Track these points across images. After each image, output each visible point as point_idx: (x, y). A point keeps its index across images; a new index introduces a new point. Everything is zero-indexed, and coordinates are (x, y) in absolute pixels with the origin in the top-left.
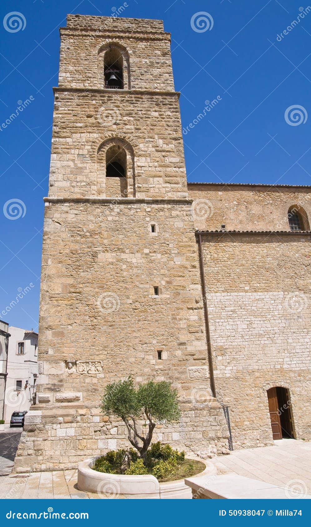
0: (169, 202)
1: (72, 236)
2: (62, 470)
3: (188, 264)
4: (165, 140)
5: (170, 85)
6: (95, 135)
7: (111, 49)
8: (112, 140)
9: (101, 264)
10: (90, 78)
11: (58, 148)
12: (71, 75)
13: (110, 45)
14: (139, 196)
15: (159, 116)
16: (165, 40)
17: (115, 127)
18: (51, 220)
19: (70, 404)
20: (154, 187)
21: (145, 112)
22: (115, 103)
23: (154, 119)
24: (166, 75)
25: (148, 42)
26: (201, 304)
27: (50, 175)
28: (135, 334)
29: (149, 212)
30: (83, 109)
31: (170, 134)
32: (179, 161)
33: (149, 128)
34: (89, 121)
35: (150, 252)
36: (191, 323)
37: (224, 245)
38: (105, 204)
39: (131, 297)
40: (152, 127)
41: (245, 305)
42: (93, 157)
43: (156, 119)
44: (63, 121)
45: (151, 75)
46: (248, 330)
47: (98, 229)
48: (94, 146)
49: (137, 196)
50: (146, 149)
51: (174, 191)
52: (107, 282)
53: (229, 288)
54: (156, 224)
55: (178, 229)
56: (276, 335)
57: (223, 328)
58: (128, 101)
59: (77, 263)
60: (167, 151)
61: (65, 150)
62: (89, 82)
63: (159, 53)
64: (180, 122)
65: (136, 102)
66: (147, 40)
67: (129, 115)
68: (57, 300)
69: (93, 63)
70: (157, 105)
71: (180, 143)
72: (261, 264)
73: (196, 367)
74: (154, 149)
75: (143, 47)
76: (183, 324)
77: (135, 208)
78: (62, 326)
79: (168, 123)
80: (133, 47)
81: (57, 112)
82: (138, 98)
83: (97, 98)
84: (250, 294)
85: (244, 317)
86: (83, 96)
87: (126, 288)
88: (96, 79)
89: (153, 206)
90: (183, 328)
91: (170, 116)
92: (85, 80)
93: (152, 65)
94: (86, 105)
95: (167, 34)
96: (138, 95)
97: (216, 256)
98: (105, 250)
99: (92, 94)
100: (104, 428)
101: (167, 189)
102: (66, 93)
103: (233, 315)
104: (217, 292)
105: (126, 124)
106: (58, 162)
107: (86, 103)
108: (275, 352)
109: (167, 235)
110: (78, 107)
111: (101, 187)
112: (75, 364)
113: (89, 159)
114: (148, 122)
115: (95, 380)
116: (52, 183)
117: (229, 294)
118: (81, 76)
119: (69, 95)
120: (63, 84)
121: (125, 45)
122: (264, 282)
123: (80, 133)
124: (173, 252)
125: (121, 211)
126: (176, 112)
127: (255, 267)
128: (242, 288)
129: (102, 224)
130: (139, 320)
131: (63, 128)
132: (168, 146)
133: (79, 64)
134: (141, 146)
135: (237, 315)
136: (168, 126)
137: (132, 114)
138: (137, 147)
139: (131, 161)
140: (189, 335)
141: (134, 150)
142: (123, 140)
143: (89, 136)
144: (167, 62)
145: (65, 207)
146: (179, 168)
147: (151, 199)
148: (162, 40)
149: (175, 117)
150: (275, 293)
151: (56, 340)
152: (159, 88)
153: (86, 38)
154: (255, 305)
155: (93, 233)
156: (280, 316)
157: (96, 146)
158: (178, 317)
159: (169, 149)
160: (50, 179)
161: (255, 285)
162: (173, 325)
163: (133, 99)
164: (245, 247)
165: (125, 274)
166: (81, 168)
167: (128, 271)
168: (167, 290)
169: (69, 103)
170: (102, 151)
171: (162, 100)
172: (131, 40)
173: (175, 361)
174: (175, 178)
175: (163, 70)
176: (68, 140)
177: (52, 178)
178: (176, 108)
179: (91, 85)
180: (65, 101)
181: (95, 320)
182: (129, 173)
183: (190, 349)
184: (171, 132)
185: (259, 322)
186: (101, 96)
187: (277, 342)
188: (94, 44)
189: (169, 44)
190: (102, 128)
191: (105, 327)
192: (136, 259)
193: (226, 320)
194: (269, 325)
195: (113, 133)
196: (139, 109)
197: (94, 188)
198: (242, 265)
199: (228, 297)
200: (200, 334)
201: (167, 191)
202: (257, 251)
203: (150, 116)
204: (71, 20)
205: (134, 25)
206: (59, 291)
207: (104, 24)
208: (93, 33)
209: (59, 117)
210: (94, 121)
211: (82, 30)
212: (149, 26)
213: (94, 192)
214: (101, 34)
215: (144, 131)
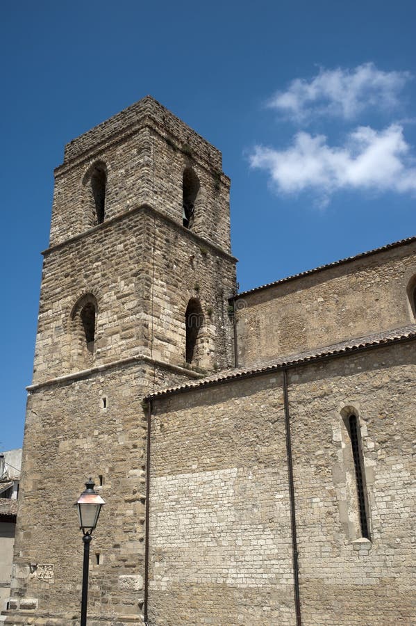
1: (43, 426)
4: (127, 280)
6: (69, 298)
8: (83, 298)
9: (61, 454)
10: (74, 223)
11: (41, 325)
12: (59, 226)
13: (94, 167)
14: (98, 364)
15: (123, 249)
16: (142, 128)
17: (85, 280)
18: (30, 411)
19: (26, 611)
20: (110, 349)
21: (111, 249)
22: (88, 248)
23: (119, 254)
25: (126, 142)
27: (35, 359)
29: (103, 382)
30: (63, 269)
31: (131, 270)
32: (137, 304)
33: (114, 270)
34: (66, 282)
35: (99, 434)
36: (126, 519)
38: (69, 383)
41: (190, 491)
42: (66, 327)
44: (47, 290)
45: (125, 189)
46: (190, 526)
47: (61, 413)
48: (68, 312)
49: (95, 366)
50: (108, 299)
51: (128, 348)
52: (64, 474)
53: (176, 468)
54: (107, 397)
55: (126, 398)
56: (223, 534)
57: (165, 524)
58: (98, 240)
59: (45, 456)
60: (127, 295)
61: (47, 325)
62: (72, 229)
63: (135, 152)
65: (105, 238)
66: (125, 139)
67: (98, 259)
70: (123, 233)
72: (214, 429)
73: (127, 576)
74: (115, 297)
75: (121, 151)
76: (119, 521)
77: (91, 382)
78: (30, 527)
79: (131, 254)
80: (113, 157)
81: (44, 281)
83: (74, 249)
84: (198, 474)
85: (187, 508)
86: (64, 252)
89: (106, 374)
90: (119, 527)
91: (134, 242)
92: (69, 228)
93: (127, 174)
94: (65, 262)
97: (166, 425)
98: (65, 437)
99: (71, 246)
103: (176, 506)
104: (162, 476)
105: (95, 273)
106: (41, 341)
107: (65, 260)
108: (219, 558)
109: (115, 409)
110: (59, 267)
112: (35, 567)
113: (63, 330)
114: (114, 262)
115: (47, 586)
116: (35, 367)
117: (174, 477)
118: (66, 225)
119: (53, 256)
120: (52, 242)
121: (105, 160)
122: (215, 455)
123: (58, 300)
124: (118, 429)
125: (80, 388)
126: (140, 234)
127: (207, 434)
128: (190, 468)
129: (65, 407)
131: (46, 299)
132: (128, 288)
133: (66, 209)
134: (105, 297)
135: (180, 506)
136: (131, 258)
137: (100, 257)
138: (101, 300)
140: (124, 534)
142: (91, 295)
143: (64, 302)
145: (41, 394)
146: (136, 314)
147: (105, 365)
149: (139, 241)
150: (227, 471)
151: (25, 542)
152: (130, 205)
153: (74, 170)
154: (202, 490)
156: (230, 504)
158: (116, 512)
159: (129, 291)
161: (205, 461)
162: (111, 522)
163: (103, 235)
165: (78, 463)
166: (57, 343)
167: (80, 459)
168: (110, 480)
170: (76, 315)
171: (129, 223)
172: (111, 148)
173: (109, 567)
174: (131, 330)
176: (50, 312)
177: (36, 362)
178: (141, 229)
179: (73, 232)
180: (50, 264)
181: (53, 519)
182: (95, 336)
183: (123, 552)
185: (203, 516)
187: (224, 543)
188: (80, 174)
190: (76, 287)
191: (59, 526)
192: (86, 444)
193: (168, 514)
195: (84, 289)
196: (107, 246)
197: (65, 364)
198: (193, 434)
199: (173, 482)
200: (133, 534)
201: (122, 351)
202: (212, 411)
203: (115, 252)
204: (67, 151)
205: (120, 122)
206: (31, 488)
207: (94, 138)
208: (78, 161)
209: (44, 287)
210: (70, 280)
211: (70, 163)
212: (135, 113)
213: (64, 370)
214: (86, 157)
215: (109, 275)
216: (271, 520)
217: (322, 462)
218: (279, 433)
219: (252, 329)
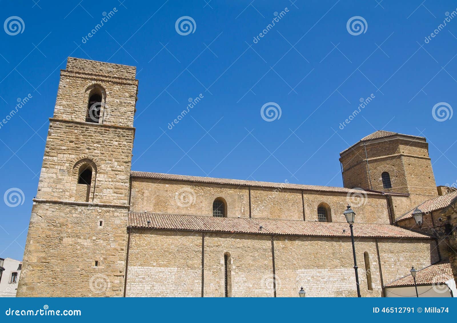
0: (114, 207)
1: (48, 226)
3: (119, 248)
4: (119, 163)
5: (131, 120)
6: (73, 156)
7: (95, 89)
8: (84, 160)
9: (64, 245)
10: (76, 111)
11: (47, 164)
12: (63, 108)
13: (95, 85)
14: (96, 201)
15: (118, 145)
16: (134, 85)
17: (87, 150)
18: (36, 214)
20: (106, 196)
21: (109, 141)
22: (90, 133)
23: (114, 146)
24: (129, 112)
25: (122, 85)
26: (124, 274)
27: (39, 183)
28: (79, 290)
29: (100, 212)
30: (68, 136)
31: (123, 159)
32: (126, 178)
33: (110, 153)
34: (71, 145)
35: (96, 239)
36: (115, 285)
37: (145, 236)
38: (73, 206)
39: (80, 267)
40: (112, 153)
41: (152, 275)
42: (69, 172)
43: (116, 147)
44: (53, 144)
45: (119, 112)
46: (151, 290)
47: (65, 222)
48: (71, 164)
49: (94, 201)
50: (105, 168)
51: (118, 199)
52: (67, 257)
53: (143, 263)
54: (103, 221)
55: (117, 225)
57: (135, 288)
58: (99, 132)
59: (49, 244)
60: (119, 171)
61: (52, 165)
62: (75, 114)
63: (127, 95)
64: (132, 150)
65: (104, 133)
67: (97, 143)
68: (33, 267)
69: (80, 100)
70: (119, 136)
71: (128, 165)
72: (166, 249)
74: (110, 169)
75: (117, 89)
77: (91, 209)
78: (34, 284)
79: (123, 150)
80: (111, 89)
81: (50, 137)
82: (106, 130)
83: (78, 129)
84: (156, 268)
85: (150, 282)
86: (69, 126)
87: (78, 261)
88: (80, 113)
89: (103, 208)
91: (125, 145)
92: (73, 113)
93: (121, 104)
94: (70, 133)
95: (136, 80)
96: (107, 128)
97: (139, 242)
98: (69, 236)
99: (76, 125)
101: (114, 198)
102: (58, 123)
103: (142, 281)
104: (135, 266)
105: (95, 150)
106: (46, 174)
107: (70, 132)
109: (109, 228)
110: (65, 134)
111: (72, 193)
113: (66, 173)
114: (110, 149)
116: (40, 188)
117: (142, 267)
118: (70, 110)
119: (60, 125)
120: (57, 115)
121: (105, 87)
122: (166, 261)
123: (63, 154)
124: (111, 239)
125: (82, 211)
126: (130, 143)
127: (162, 251)
128: (152, 264)
129: (69, 219)
130: (83, 282)
131: (52, 149)
132: (120, 167)
133: (70, 100)
134: (103, 166)
135: (145, 281)
136: (123, 152)
137: (100, 142)
138: (100, 167)
139: (95, 176)
140: (112, 292)
141: (98, 169)
142: (91, 161)
143: (69, 157)
144: (132, 102)
145: (46, 206)
146: (125, 183)
147: (102, 204)
148: (132, 85)
149: (129, 146)
150: (172, 268)
151: (29, 292)
152: (122, 123)
153: (79, 79)
154: (158, 275)
155: (62, 225)
156: (173, 283)
157: (73, 164)
159: (121, 170)
160: (39, 185)
161: (160, 262)
163: (103, 131)
164: (158, 237)
165: (78, 252)
166: (61, 179)
167: (80, 250)
168: (103, 264)
169: (59, 131)
170: (76, 167)
171: (122, 133)
172: (110, 83)
174: (121, 190)
175: (128, 108)
176: (55, 158)
177: (40, 185)
178: (131, 140)
179: (76, 117)
180: (56, 129)
181: (55, 281)
182: (92, 184)
184: (124, 157)
185: (158, 286)
186: (82, 127)
188: (83, 84)
189: (136, 89)
190: (79, 152)
191: (61, 285)
192: (87, 243)
193: (138, 284)
194: (164, 288)
195: (86, 155)
196: (106, 139)
197: (67, 193)
198: (155, 249)
199: (141, 269)
200: (119, 292)
201: (114, 199)
202: (166, 241)
203: (112, 145)
204: (70, 62)
205: (114, 69)
206: (35, 261)
207: (94, 67)
208: (83, 76)
209: (50, 141)
210: (74, 146)
211: (76, 73)
212: (126, 71)
213: (67, 197)
214: (90, 77)
215: (106, 155)
216: (192, 290)
217: (215, 271)
218: (198, 257)
219: (140, 195)
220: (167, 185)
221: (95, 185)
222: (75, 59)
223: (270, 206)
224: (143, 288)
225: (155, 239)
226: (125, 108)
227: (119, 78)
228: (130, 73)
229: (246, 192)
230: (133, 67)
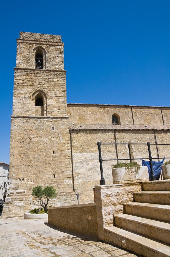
0: (59, 118)
1: (22, 131)
2: (19, 217)
3: (66, 142)
4: (59, 92)
5: (63, 67)
6: (31, 89)
7: (38, 49)
8: (38, 91)
9: (33, 142)
10: (29, 63)
11: (16, 95)
12: (21, 61)
13: (38, 47)
14: (48, 115)
15: (57, 81)
16: (62, 46)
17: (39, 85)
18: (13, 125)
19: (21, 194)
20: (54, 112)
21: (51, 79)
22: (39, 75)
23: (55, 82)
24: (61, 62)
25: (54, 47)
26: (70, 157)
27: (13, 106)
28: (45, 169)
29: (52, 122)
30: (26, 78)
31: (61, 89)
32: (65, 100)
34: (29, 83)
35: (52, 138)
36: (66, 164)
37: (80, 134)
38: (35, 119)
39: (44, 155)
40: (54, 86)
41: (87, 157)
42: (30, 99)
44: (18, 83)
45: (55, 62)
46: (87, 167)
47: (32, 128)
48: (31, 94)
50: (51, 95)
51: (61, 113)
52: (35, 149)
53: (81, 151)
54: (54, 127)
55: (63, 128)
57: (78, 166)
58: (45, 74)
59: (24, 142)
61: (19, 95)
62: (29, 65)
63: (58, 52)
64: (66, 84)
65: (48, 75)
66: (54, 45)
67: (45, 80)
68: (16, 156)
69: (31, 56)
70: (57, 76)
71: (65, 93)
73: (68, 180)
74: (54, 96)
75: (52, 49)
76: (63, 165)
77: (46, 120)
78: (18, 166)
79: (61, 84)
80: (48, 49)
81: (16, 79)
82: (49, 73)
83: (32, 73)
84: (89, 153)
85: (86, 162)
86: (27, 72)
87: (42, 151)
88: (32, 64)
89: (53, 119)
91: (61, 81)
92: (27, 64)
93: (55, 57)
95: (62, 43)
96: (49, 71)
97: (77, 138)
98: (35, 137)
99: (30, 71)
100: (34, 202)
101: (59, 112)
102: (19, 70)
103: (82, 161)
104: (76, 153)
105: (44, 85)
106: (16, 101)
107: (27, 75)
109: (58, 131)
110: (24, 76)
111: (33, 111)
112: (23, 180)
113: (28, 99)
114: (53, 84)
115: (30, 185)
117: (81, 153)
118: (25, 62)
119: (21, 71)
120: (18, 66)
121: (44, 48)
123: (25, 88)
124: (60, 137)
125: (41, 121)
128: (86, 151)
129: (33, 126)
130: (47, 163)
131: (18, 86)
132: (60, 94)
133: (25, 56)
134: (50, 94)
135: (84, 161)
139: (45, 100)
140: (65, 169)
141: (47, 96)
142: (42, 91)
143: (29, 90)
144: (62, 56)
145: (19, 119)
146: (64, 103)
147: (53, 116)
149: (64, 81)
151: (16, 171)
152: (58, 68)
153: (28, 44)
154: (91, 157)
155: (30, 130)
158: (61, 162)
159: (61, 96)
160: (13, 108)
161: (91, 150)
162: (59, 165)
163: (47, 73)
164: (88, 135)
165: (42, 146)
166: (25, 103)
168: (58, 152)
169: (21, 75)
170: (34, 96)
171: (59, 74)
172: (47, 45)
173: (60, 178)
174: (62, 108)
175: (60, 60)
176: (20, 91)
178: (64, 78)
180: (19, 74)
181: (31, 164)
182: (44, 106)
183: (65, 174)
184: (62, 88)
185: (92, 164)
186: (34, 72)
188: (31, 47)
189: (63, 48)
190: (34, 86)
191: (34, 166)
192: (46, 140)
193: (80, 163)
194: (95, 165)
195: (38, 88)
196: (49, 78)
197: (30, 112)
198: (87, 142)
200: (69, 168)
203: (53, 81)
204: (21, 35)
205: (49, 38)
206: (17, 152)
207: (36, 37)
208: (31, 42)
209: (16, 81)
210: (31, 83)
211: (26, 40)
212: (55, 38)
213: (30, 113)
214: (34, 42)
215: (51, 87)
217: (124, 153)
219: (69, 114)
220: (84, 108)
221: (46, 106)
222: (24, 33)
223: (144, 117)
224: (83, 166)
225: (86, 136)
226: (58, 60)
227: (52, 42)
228: (58, 39)
229: (129, 110)
230: (59, 36)
